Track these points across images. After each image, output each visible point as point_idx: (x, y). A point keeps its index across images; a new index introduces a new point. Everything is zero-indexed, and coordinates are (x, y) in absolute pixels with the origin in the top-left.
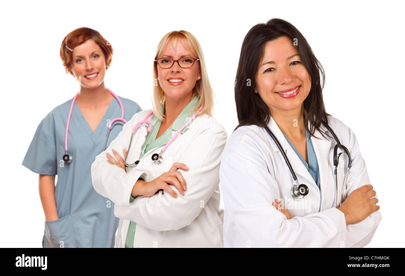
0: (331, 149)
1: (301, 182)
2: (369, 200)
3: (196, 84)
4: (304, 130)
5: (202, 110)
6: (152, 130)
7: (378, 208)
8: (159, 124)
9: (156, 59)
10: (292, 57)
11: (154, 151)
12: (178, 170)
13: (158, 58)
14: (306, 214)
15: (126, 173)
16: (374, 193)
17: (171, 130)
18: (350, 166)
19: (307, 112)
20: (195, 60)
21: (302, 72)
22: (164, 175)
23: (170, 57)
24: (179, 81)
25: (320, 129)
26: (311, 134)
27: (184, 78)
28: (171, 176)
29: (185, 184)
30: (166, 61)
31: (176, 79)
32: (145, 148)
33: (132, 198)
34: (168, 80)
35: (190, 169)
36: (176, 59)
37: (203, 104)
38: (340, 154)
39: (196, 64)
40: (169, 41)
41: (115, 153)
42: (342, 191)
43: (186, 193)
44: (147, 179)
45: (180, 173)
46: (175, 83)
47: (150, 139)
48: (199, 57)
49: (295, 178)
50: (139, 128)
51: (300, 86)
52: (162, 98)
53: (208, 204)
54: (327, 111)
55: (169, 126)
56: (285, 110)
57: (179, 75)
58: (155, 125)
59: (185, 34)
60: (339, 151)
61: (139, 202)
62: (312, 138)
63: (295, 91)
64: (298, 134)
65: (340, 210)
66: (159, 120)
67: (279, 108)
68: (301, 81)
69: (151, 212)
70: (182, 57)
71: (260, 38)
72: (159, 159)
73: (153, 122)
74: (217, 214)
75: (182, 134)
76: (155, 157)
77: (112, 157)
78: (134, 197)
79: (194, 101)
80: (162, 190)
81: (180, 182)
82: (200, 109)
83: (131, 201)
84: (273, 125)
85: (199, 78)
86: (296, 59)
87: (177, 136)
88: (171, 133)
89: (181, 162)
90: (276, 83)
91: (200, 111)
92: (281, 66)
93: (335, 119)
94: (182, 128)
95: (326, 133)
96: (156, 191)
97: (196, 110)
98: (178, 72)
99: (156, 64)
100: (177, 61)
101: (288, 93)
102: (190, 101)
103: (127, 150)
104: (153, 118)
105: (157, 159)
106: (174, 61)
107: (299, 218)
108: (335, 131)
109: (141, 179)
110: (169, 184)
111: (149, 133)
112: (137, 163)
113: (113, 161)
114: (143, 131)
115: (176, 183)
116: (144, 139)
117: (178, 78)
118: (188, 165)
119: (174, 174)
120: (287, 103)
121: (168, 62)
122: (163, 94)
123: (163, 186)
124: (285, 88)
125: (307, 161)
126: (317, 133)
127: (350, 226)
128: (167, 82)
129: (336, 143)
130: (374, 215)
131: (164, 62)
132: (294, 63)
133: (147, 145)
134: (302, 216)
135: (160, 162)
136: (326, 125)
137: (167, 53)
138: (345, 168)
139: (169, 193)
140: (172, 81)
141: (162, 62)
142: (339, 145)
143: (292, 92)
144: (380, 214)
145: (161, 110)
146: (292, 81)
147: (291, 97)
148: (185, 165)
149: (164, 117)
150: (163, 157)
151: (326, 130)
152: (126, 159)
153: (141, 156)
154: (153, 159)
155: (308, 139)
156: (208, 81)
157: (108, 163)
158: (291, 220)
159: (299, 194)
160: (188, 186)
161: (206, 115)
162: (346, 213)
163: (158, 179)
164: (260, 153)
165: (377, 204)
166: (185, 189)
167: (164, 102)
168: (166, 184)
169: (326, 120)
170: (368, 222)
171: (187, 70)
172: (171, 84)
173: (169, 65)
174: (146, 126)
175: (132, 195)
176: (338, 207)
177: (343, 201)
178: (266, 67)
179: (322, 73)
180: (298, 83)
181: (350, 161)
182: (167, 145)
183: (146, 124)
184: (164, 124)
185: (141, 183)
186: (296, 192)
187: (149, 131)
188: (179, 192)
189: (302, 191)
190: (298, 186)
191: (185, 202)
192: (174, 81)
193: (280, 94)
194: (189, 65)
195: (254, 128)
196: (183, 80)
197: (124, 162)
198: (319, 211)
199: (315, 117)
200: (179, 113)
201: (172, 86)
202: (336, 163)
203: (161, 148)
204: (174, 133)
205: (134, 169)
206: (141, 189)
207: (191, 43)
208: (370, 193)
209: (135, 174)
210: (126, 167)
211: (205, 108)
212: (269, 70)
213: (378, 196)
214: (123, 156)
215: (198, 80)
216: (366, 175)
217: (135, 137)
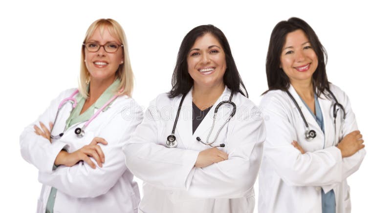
0: (331, 106)
1: (311, 128)
2: (357, 141)
3: (119, 69)
4: (313, 93)
5: (123, 91)
6: (77, 106)
7: (363, 146)
8: (83, 101)
9: (84, 43)
10: (305, 43)
11: (76, 125)
12: (98, 144)
13: (86, 42)
14: (315, 150)
15: (50, 143)
16: (361, 136)
17: (93, 108)
18: (344, 118)
19: (316, 81)
20: (119, 46)
21: (312, 54)
22: (85, 147)
23: (97, 42)
24: (104, 64)
25: (324, 92)
26: (318, 96)
27: (108, 61)
28: (90, 149)
29: (104, 157)
30: (93, 45)
31: (101, 62)
32: (70, 122)
33: (55, 166)
34: (94, 63)
35: (109, 144)
36: (102, 44)
37: (124, 86)
38: (338, 109)
39: (120, 50)
40: (97, 28)
41: (42, 125)
42: (339, 135)
43: (104, 165)
44: (70, 150)
45: (99, 147)
46: (100, 65)
47: (74, 114)
48: (124, 44)
49: (307, 126)
50: (65, 104)
51: (310, 64)
52: (87, 78)
53: (123, 176)
54: (329, 80)
55: (92, 104)
56: (300, 80)
57: (104, 59)
58: (80, 102)
59: (112, 22)
60: (337, 107)
61: (61, 171)
62: (319, 99)
63: (307, 66)
64: (309, 96)
65: (338, 147)
66: (83, 98)
67: (296, 78)
68: (311, 60)
69: (71, 180)
70: (108, 42)
71: (283, 31)
72: (82, 133)
73: (78, 99)
74: (130, 186)
75: (103, 111)
76: (78, 131)
77: (39, 129)
78: (56, 166)
79: (116, 83)
80: (82, 161)
81: (99, 155)
82: (122, 90)
83: (54, 169)
84: (292, 90)
85: (122, 62)
86: (308, 45)
87: (98, 114)
88: (94, 111)
89: (100, 137)
90: (294, 61)
91: (121, 92)
92: (297, 49)
93: (334, 86)
94: (104, 107)
95: (328, 95)
96: (77, 162)
97: (117, 91)
98: (103, 56)
99: (84, 47)
100: (103, 46)
101: (303, 68)
102: (113, 82)
103: (53, 123)
104: (78, 96)
105: (79, 133)
106: (101, 46)
107: (310, 153)
108: (334, 94)
109: (64, 150)
110: (89, 156)
111: (73, 109)
112: (61, 135)
113: (40, 132)
114: (68, 107)
115: (96, 155)
116: (69, 114)
117: (103, 62)
118: (107, 140)
119: (94, 147)
120: (301, 75)
121: (95, 46)
122: (89, 74)
123: (83, 157)
124: (300, 64)
125: (315, 114)
126: (322, 96)
127: (345, 159)
128: (93, 64)
129: (335, 102)
130: (361, 151)
131: (92, 46)
132: (306, 48)
133: (72, 120)
134: (312, 152)
135: (82, 136)
136: (328, 89)
137: (95, 38)
138: (341, 119)
139: (89, 164)
140: (97, 63)
141: (90, 46)
142: (337, 104)
143: (305, 68)
144: (365, 151)
145: (87, 89)
146: (305, 60)
147: (304, 71)
148: (104, 140)
149: (88, 96)
150: (85, 131)
151: (328, 93)
152: (51, 131)
153: (66, 129)
154: (76, 132)
155: (315, 99)
156: (130, 66)
157: (35, 134)
158: (304, 154)
159: (310, 137)
160: (106, 159)
161: (126, 97)
162: (342, 150)
163: (79, 151)
164: (282, 108)
165: (363, 144)
166: (103, 161)
167: (89, 82)
168: (86, 156)
169: (328, 86)
170: (357, 156)
171: (112, 55)
172: (97, 66)
173: (95, 49)
174: (71, 103)
175: (55, 164)
176: (337, 146)
177: (340, 141)
178: (287, 50)
179: (326, 54)
180: (309, 61)
181: (345, 115)
182: (89, 121)
183: (71, 101)
184: (88, 102)
185: (63, 154)
186: (308, 136)
187: (74, 107)
188: (98, 164)
189: (312, 135)
190: (309, 131)
191: (103, 173)
192: (99, 63)
193: (297, 68)
194: (114, 50)
195: (279, 92)
196: (107, 63)
197: (50, 133)
198: (324, 148)
199: (320, 85)
200: (102, 93)
201: (97, 69)
202: (335, 116)
203: (84, 123)
204: (96, 110)
205: (58, 140)
206: (64, 159)
207: (117, 31)
208: (358, 136)
209: (59, 146)
210: (51, 138)
211: (126, 90)
212: (289, 52)
213: (364, 138)
214: (49, 128)
215: (120, 63)
216: (355, 124)
217: (61, 112)
